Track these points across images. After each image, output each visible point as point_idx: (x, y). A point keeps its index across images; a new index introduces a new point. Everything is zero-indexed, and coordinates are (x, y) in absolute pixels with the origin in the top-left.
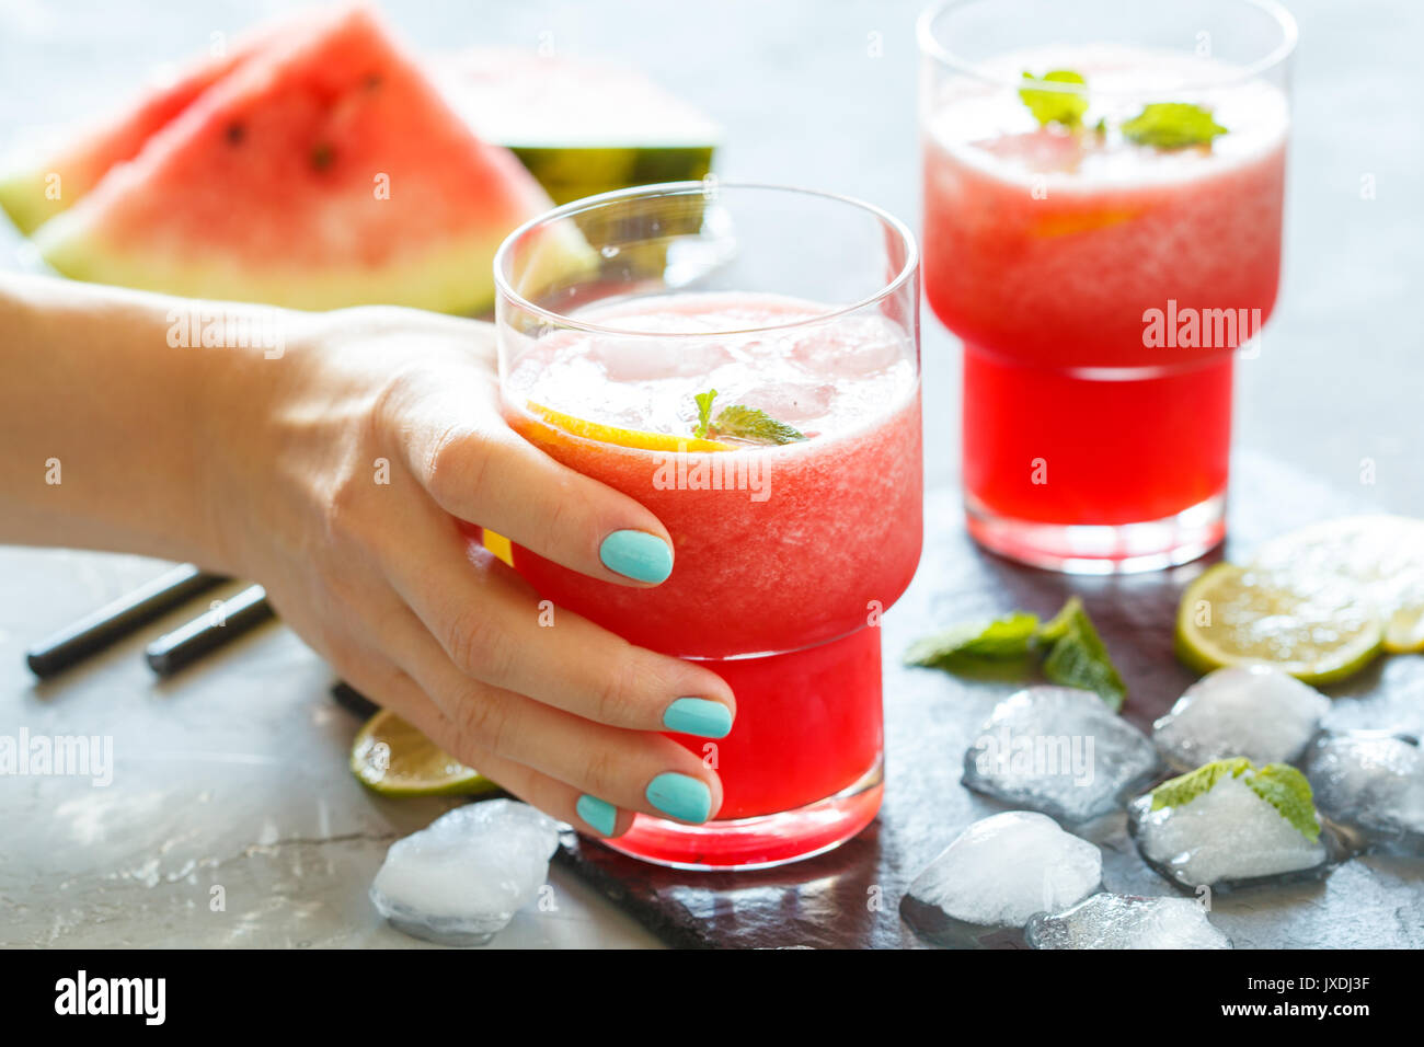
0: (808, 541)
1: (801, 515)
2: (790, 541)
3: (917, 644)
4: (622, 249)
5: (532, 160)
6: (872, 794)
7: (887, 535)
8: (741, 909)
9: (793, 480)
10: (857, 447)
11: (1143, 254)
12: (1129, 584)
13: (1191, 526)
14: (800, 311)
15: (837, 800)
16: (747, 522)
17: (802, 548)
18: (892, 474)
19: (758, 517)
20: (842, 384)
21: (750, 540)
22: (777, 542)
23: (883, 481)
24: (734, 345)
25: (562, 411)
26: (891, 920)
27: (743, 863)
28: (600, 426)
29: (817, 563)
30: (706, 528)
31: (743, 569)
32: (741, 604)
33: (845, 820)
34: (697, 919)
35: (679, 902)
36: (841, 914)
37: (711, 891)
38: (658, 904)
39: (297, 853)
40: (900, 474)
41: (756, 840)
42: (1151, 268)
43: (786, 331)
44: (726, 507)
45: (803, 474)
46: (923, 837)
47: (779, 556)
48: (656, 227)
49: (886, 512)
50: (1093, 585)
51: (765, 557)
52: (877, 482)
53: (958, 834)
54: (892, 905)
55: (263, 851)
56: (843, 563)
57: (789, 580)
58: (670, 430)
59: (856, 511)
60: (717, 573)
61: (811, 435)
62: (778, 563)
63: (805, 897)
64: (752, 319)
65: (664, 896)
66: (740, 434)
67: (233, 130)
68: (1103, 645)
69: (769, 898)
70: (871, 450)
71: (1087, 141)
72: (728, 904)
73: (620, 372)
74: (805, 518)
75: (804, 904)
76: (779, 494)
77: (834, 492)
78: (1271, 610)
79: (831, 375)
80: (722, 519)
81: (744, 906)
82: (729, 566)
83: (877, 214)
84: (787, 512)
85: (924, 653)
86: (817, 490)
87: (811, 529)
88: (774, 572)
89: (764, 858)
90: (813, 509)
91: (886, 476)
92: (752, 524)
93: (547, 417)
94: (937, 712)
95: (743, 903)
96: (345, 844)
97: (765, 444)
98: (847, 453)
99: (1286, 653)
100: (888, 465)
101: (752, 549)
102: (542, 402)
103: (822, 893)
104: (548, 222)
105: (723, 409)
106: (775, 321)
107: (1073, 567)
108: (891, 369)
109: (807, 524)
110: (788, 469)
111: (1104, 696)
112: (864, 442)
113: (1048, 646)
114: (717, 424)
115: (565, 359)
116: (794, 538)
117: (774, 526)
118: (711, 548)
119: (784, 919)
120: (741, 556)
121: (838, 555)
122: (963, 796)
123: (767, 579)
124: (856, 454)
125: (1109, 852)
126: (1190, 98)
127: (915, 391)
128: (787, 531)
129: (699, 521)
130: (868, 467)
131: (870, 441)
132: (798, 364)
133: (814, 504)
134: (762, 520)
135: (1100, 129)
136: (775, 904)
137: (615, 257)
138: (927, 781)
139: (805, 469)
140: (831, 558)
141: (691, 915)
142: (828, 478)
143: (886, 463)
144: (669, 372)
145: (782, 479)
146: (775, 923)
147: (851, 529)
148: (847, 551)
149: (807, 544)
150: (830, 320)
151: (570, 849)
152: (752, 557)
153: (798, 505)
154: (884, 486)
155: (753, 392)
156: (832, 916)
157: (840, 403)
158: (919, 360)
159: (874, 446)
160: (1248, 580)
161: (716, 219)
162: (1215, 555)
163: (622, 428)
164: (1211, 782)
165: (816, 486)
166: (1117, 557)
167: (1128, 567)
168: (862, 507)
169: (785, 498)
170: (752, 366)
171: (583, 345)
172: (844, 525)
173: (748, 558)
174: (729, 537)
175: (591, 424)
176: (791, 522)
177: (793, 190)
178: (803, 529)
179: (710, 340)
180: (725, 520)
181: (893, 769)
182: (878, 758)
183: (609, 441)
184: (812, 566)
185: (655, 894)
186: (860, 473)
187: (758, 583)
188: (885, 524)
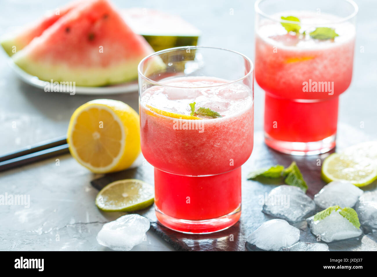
0: (221, 146)
1: (219, 139)
2: (216, 146)
3: (250, 173)
4: (173, 64)
5: (148, 39)
6: (238, 214)
7: (243, 145)
8: (201, 244)
9: (218, 128)
10: (236, 120)
11: (315, 69)
12: (309, 158)
13: (326, 143)
14: (221, 82)
15: (228, 216)
16: (205, 140)
17: (219, 148)
18: (245, 128)
19: (208, 139)
20: (232, 102)
21: (205, 145)
22: (213, 146)
23: (242, 130)
24: (203, 91)
25: (155, 108)
26: (242, 248)
27: (202, 232)
28: (165, 112)
29: (224, 152)
30: (193, 141)
31: (203, 153)
32: (202, 163)
33: (230, 221)
34: (189, 247)
35: (184, 242)
36: (228, 247)
37: (193, 240)
38: (178, 243)
39: (80, 227)
40: (247, 128)
41: (206, 226)
42: (317, 73)
43: (217, 87)
44: (199, 135)
45: (220, 127)
46: (251, 226)
47: (213, 150)
48: (183, 58)
49: (243, 139)
50: (299, 158)
51: (209, 150)
52: (241, 130)
53: (260, 225)
54: (242, 245)
55: (71, 226)
56: (231, 153)
57: (216, 157)
58: (184, 114)
59: (235, 138)
60: (196, 154)
61: (223, 116)
62: (213, 152)
63: (219, 242)
64: (208, 84)
65: (180, 240)
66: (203, 115)
67: (67, 29)
68: (301, 175)
69: (209, 242)
70: (239, 121)
71: (301, 37)
72: (198, 243)
73: (172, 97)
74: (220, 140)
75: (218, 243)
76: (214, 132)
77: (229, 132)
78: (347, 166)
79: (229, 100)
80: (198, 139)
81: (202, 244)
82: (200, 152)
83: (242, 56)
84: (216, 138)
85: (252, 176)
86: (224, 131)
87: (222, 143)
88: (211, 155)
89: (208, 231)
90: (223, 137)
91: (243, 129)
92: (206, 141)
93: (151, 109)
94: (256, 192)
95: (202, 243)
96: (93, 224)
97: (210, 118)
98: (233, 121)
99: (351, 178)
100: (244, 125)
101: (206, 148)
102: (150, 105)
103: (223, 241)
104: (153, 56)
105: (199, 108)
106: (215, 84)
107: (294, 153)
108: (246, 98)
109: (221, 141)
110: (216, 125)
111: (302, 189)
112: (237, 118)
113: (287, 175)
114: (197, 112)
115: (157, 93)
116: (217, 145)
117: (212, 141)
118: (194, 147)
119: (213, 247)
120: (203, 150)
121: (230, 151)
122: (262, 215)
123: (210, 156)
124: (235, 122)
125: (302, 231)
126: (329, 26)
127: (252, 104)
128: (216, 143)
129: (192, 139)
130: (238, 126)
131: (239, 118)
132: (220, 96)
133: (223, 136)
134: (209, 140)
135: (304, 34)
136: (210, 243)
137: (171, 66)
138: (253, 211)
139: (221, 125)
140: (227, 151)
141: (187, 246)
142: (227, 128)
143: (243, 125)
144: (185, 98)
145: (215, 128)
146: (210, 248)
147: (233, 143)
148: (232, 150)
149: (221, 147)
150: (229, 85)
151: (155, 227)
152: (206, 150)
153: (219, 136)
154: (243, 131)
155: (207, 103)
156: (226, 247)
157: (231, 108)
158: (253, 96)
159: (240, 120)
160: (342, 158)
161: (198, 56)
162: (333, 151)
163: (172, 113)
164: (330, 213)
165: (224, 130)
166: (306, 151)
167: (309, 154)
168: (236, 137)
169: (215, 134)
170: (207, 97)
171: (162, 89)
172: (231, 142)
173: (204, 150)
174: (200, 144)
175: (163, 111)
176: (217, 141)
177: (221, 49)
178: (220, 143)
179: (197, 89)
180: (199, 139)
181: (243, 208)
182: (240, 205)
183: (168, 116)
184: (222, 153)
185: (178, 240)
186: (236, 127)
187: (207, 158)
188: (243, 142)
